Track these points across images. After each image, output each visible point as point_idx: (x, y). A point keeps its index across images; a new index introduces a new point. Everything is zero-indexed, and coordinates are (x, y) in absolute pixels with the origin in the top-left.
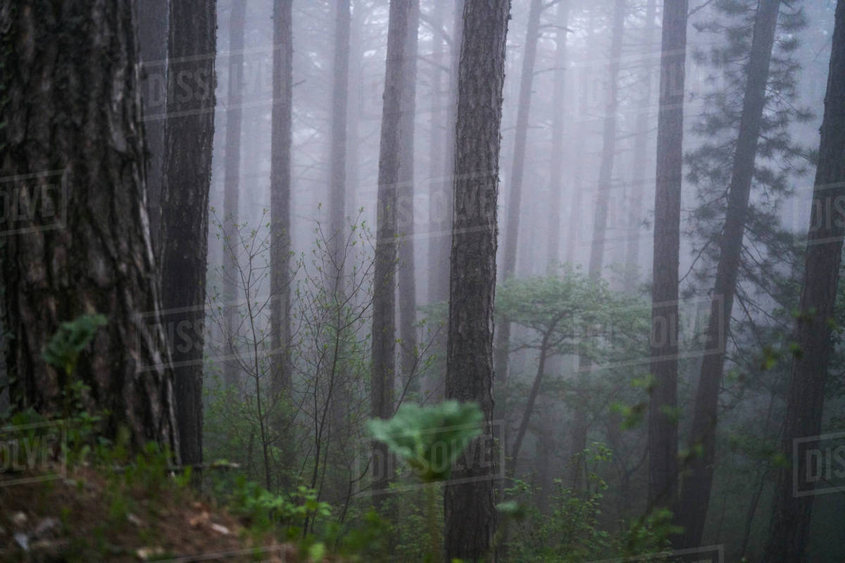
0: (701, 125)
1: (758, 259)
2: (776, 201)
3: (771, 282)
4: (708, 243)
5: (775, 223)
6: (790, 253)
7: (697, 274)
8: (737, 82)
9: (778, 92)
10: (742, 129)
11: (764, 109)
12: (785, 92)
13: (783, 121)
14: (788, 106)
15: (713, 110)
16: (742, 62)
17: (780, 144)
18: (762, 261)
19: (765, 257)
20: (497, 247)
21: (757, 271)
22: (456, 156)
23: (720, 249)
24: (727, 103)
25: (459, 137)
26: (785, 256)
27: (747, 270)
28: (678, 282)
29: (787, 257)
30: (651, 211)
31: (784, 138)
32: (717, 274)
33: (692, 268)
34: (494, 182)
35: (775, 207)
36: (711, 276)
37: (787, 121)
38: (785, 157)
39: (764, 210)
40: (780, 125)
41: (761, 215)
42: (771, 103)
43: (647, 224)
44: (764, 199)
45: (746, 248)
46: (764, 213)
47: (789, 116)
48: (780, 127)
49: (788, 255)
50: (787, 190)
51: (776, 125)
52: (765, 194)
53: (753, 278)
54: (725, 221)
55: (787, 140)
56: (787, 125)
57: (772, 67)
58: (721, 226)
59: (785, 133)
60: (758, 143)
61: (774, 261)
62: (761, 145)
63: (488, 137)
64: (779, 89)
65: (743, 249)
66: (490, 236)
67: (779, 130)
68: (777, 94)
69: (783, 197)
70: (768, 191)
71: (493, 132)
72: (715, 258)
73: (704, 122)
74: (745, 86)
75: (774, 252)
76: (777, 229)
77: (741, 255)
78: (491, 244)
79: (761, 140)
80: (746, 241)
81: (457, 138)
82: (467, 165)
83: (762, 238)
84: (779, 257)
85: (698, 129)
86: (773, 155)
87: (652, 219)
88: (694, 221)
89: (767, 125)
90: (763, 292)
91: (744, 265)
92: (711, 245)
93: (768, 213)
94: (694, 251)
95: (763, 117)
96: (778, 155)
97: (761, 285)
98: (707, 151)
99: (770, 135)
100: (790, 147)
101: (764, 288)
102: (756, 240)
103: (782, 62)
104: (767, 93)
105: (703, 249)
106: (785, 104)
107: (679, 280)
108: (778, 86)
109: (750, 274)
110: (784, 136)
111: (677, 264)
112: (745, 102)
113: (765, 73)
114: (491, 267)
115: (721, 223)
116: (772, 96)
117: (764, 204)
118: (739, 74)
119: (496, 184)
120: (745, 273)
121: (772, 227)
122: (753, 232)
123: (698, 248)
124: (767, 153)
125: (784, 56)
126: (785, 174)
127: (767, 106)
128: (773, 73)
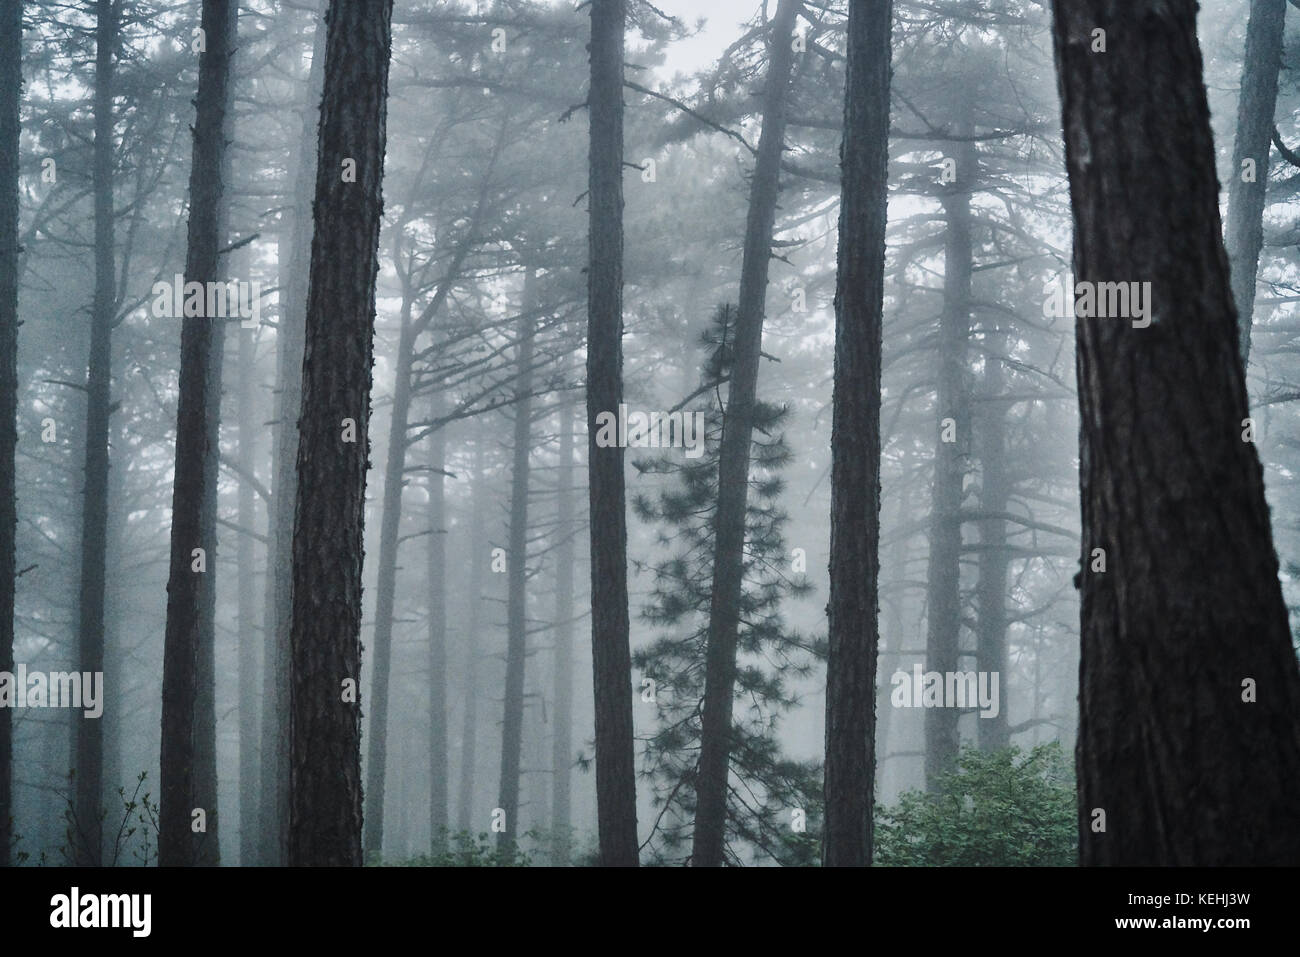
0: (655, 609)
1: (753, 806)
2: (772, 717)
3: (774, 839)
4: (679, 786)
5: (774, 750)
6: (800, 793)
7: (665, 836)
8: (702, 542)
9: (760, 555)
10: (714, 613)
11: (743, 581)
12: (770, 555)
13: (772, 599)
14: (776, 575)
15: (671, 586)
16: (706, 515)
17: (769, 631)
18: (759, 808)
19: (764, 802)
20: (362, 820)
21: (753, 824)
22: (293, 680)
23: (695, 794)
24: (689, 576)
25: (296, 650)
26: (792, 799)
27: (739, 824)
28: (637, 850)
29: (794, 799)
30: (591, 743)
31: (776, 622)
32: (694, 834)
33: (656, 827)
34: (354, 719)
35: (772, 725)
36: (686, 838)
37: (778, 597)
38: (779, 650)
39: (756, 731)
40: (768, 603)
41: (751, 738)
42: (752, 573)
43: (585, 764)
44: (755, 715)
45: (734, 791)
46: (757, 735)
47: (781, 591)
48: (769, 608)
49: (796, 796)
50: (785, 698)
51: (763, 605)
52: (756, 706)
53: (748, 835)
54: (699, 751)
55: (780, 626)
56: (778, 603)
57: (750, 520)
58: (695, 761)
59: (775, 616)
60: (739, 632)
61: (776, 808)
62: (744, 634)
63: (341, 648)
64: (762, 551)
65: (730, 791)
66: (350, 804)
67: (767, 612)
68: (760, 559)
69: (781, 709)
70: (760, 703)
71: (349, 641)
72: (689, 809)
73: (658, 604)
74: (713, 549)
75: (776, 794)
76: (777, 759)
77: (728, 802)
78: (354, 819)
79: (742, 627)
80: (733, 779)
81: (294, 653)
82: (310, 694)
83: (756, 773)
84: (783, 801)
85: (651, 616)
86: (762, 647)
87: (590, 755)
88: (655, 754)
89: (750, 605)
90: (765, 856)
91: (733, 816)
92: (683, 790)
93: (762, 736)
94: (658, 800)
95: (743, 593)
96: (768, 647)
97: (760, 845)
98: (666, 647)
99: (756, 618)
100: (785, 634)
101: (765, 849)
102: (748, 776)
103: (763, 512)
104: (746, 558)
105: (671, 797)
106: (772, 573)
107: (640, 845)
108: (761, 546)
109: (743, 829)
110: (775, 620)
111: (634, 821)
112: (716, 573)
113: (740, 529)
114: (355, 853)
115: (695, 755)
116: (753, 562)
117: (755, 722)
118: (704, 533)
119: (358, 721)
120: (736, 829)
121: (769, 756)
122: (742, 765)
123: (663, 794)
124: (753, 646)
125: (764, 504)
126: (780, 676)
127: (747, 576)
128: (752, 529)
